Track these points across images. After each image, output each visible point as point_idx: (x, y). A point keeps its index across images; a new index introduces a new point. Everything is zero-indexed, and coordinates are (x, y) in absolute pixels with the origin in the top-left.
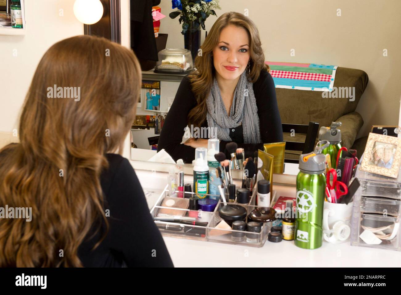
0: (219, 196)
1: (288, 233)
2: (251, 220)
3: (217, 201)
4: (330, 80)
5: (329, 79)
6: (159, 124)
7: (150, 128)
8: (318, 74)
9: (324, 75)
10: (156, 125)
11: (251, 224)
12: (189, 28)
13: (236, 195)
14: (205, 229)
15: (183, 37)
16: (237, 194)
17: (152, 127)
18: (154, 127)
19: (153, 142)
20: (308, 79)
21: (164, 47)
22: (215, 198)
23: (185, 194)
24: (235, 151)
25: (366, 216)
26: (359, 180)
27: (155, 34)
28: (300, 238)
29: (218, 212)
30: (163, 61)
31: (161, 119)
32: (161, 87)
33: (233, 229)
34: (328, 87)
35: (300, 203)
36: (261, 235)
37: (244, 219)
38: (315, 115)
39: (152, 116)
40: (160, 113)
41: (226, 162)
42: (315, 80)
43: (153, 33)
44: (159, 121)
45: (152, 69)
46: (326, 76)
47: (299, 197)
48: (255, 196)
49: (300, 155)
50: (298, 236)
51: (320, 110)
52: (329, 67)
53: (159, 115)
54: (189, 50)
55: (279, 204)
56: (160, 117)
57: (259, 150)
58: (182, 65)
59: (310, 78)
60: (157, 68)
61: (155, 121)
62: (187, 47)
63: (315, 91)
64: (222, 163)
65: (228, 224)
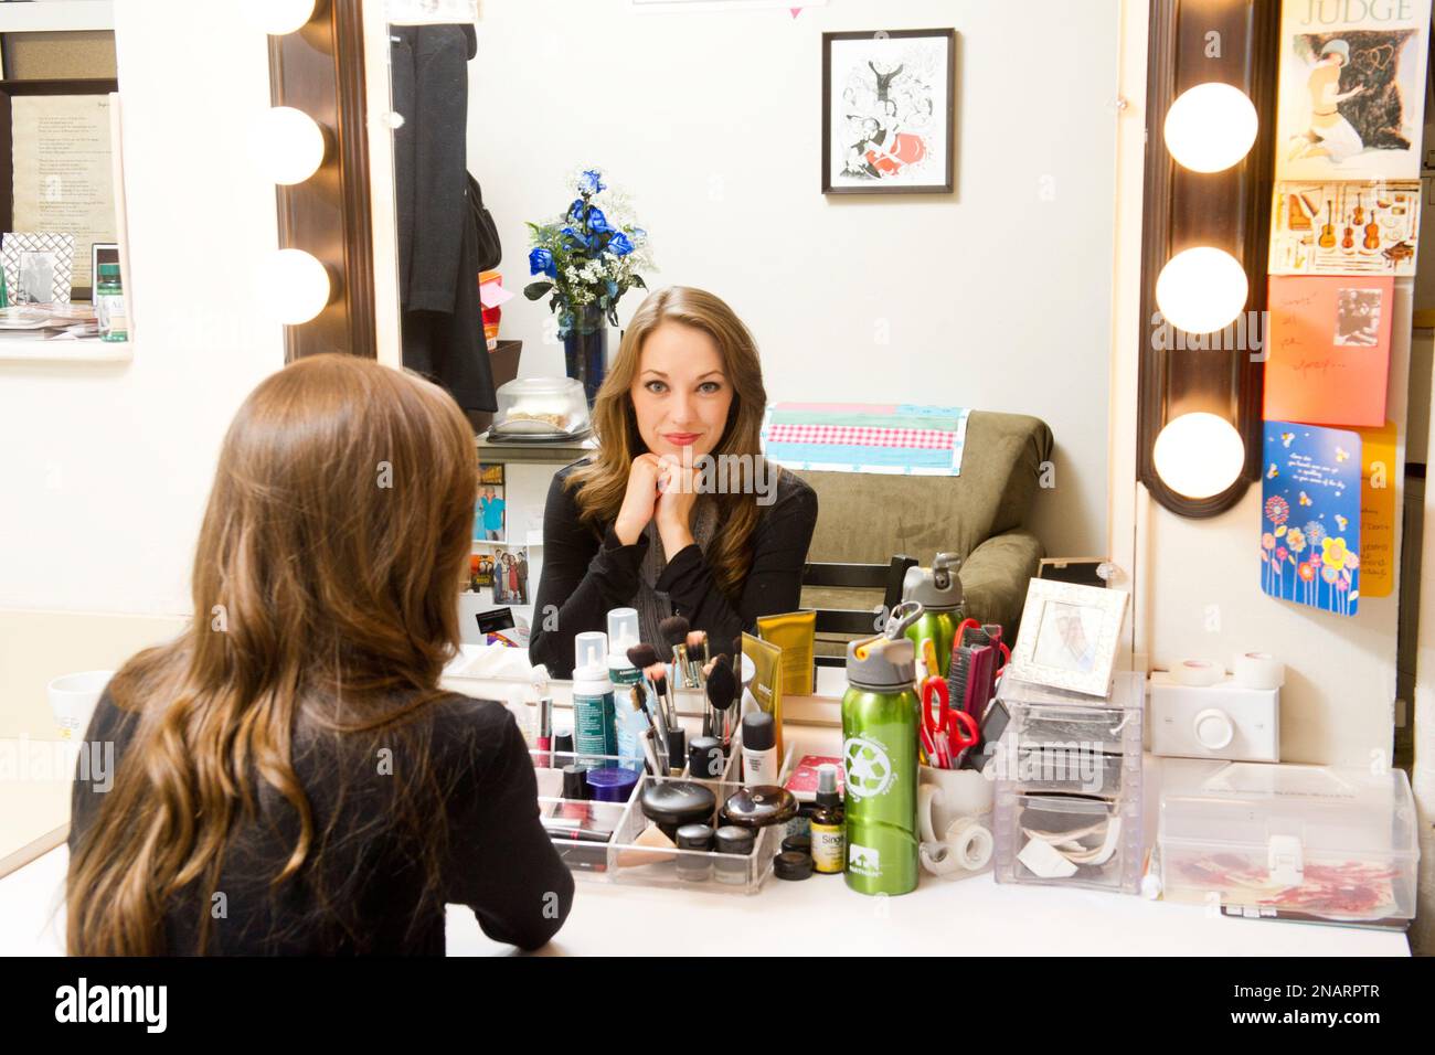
0: (643, 760)
1: (827, 854)
2: (727, 821)
3: (637, 774)
4: (952, 445)
5: (950, 442)
6: (505, 578)
7: (482, 589)
8: (920, 431)
9: (937, 432)
10: (495, 579)
11: (726, 833)
12: (574, 323)
13: (687, 756)
14: (606, 848)
15: (562, 345)
16: (689, 753)
17: (484, 585)
18: (491, 584)
19: (490, 626)
20: (894, 445)
21: (511, 373)
22: (632, 767)
23: (556, 757)
24: (683, 640)
25: (1030, 803)
26: (1007, 705)
27: (488, 341)
28: (858, 867)
29: (639, 803)
30: (510, 411)
31: (509, 564)
32: (507, 480)
33: (680, 847)
34: (949, 464)
35: (853, 771)
36: (755, 864)
37: (710, 820)
38: (916, 539)
39: (485, 557)
40: (505, 547)
41: (660, 668)
42: (912, 446)
43: (484, 339)
44: (505, 568)
45: (482, 432)
46: (941, 435)
47: (850, 756)
48: (738, 758)
49: (847, 643)
50: (851, 861)
51: (932, 525)
52: (948, 411)
53: (505, 554)
54: (579, 382)
55: (803, 778)
56: (506, 557)
57: (744, 633)
58: (561, 420)
59: (899, 442)
60: (495, 431)
61: (492, 570)
62: (572, 372)
63: (914, 476)
64: (647, 672)
65: (665, 833)
